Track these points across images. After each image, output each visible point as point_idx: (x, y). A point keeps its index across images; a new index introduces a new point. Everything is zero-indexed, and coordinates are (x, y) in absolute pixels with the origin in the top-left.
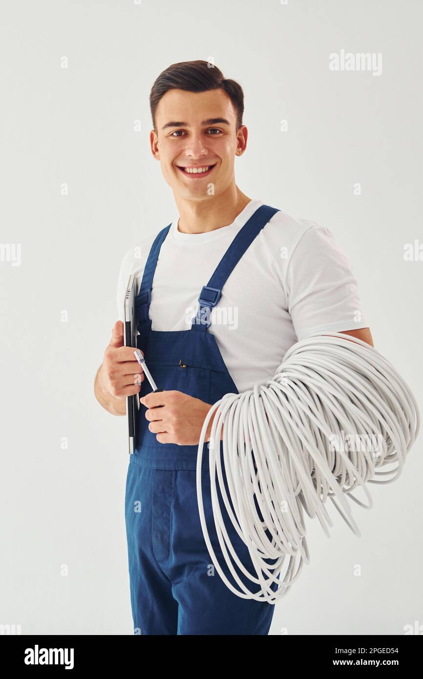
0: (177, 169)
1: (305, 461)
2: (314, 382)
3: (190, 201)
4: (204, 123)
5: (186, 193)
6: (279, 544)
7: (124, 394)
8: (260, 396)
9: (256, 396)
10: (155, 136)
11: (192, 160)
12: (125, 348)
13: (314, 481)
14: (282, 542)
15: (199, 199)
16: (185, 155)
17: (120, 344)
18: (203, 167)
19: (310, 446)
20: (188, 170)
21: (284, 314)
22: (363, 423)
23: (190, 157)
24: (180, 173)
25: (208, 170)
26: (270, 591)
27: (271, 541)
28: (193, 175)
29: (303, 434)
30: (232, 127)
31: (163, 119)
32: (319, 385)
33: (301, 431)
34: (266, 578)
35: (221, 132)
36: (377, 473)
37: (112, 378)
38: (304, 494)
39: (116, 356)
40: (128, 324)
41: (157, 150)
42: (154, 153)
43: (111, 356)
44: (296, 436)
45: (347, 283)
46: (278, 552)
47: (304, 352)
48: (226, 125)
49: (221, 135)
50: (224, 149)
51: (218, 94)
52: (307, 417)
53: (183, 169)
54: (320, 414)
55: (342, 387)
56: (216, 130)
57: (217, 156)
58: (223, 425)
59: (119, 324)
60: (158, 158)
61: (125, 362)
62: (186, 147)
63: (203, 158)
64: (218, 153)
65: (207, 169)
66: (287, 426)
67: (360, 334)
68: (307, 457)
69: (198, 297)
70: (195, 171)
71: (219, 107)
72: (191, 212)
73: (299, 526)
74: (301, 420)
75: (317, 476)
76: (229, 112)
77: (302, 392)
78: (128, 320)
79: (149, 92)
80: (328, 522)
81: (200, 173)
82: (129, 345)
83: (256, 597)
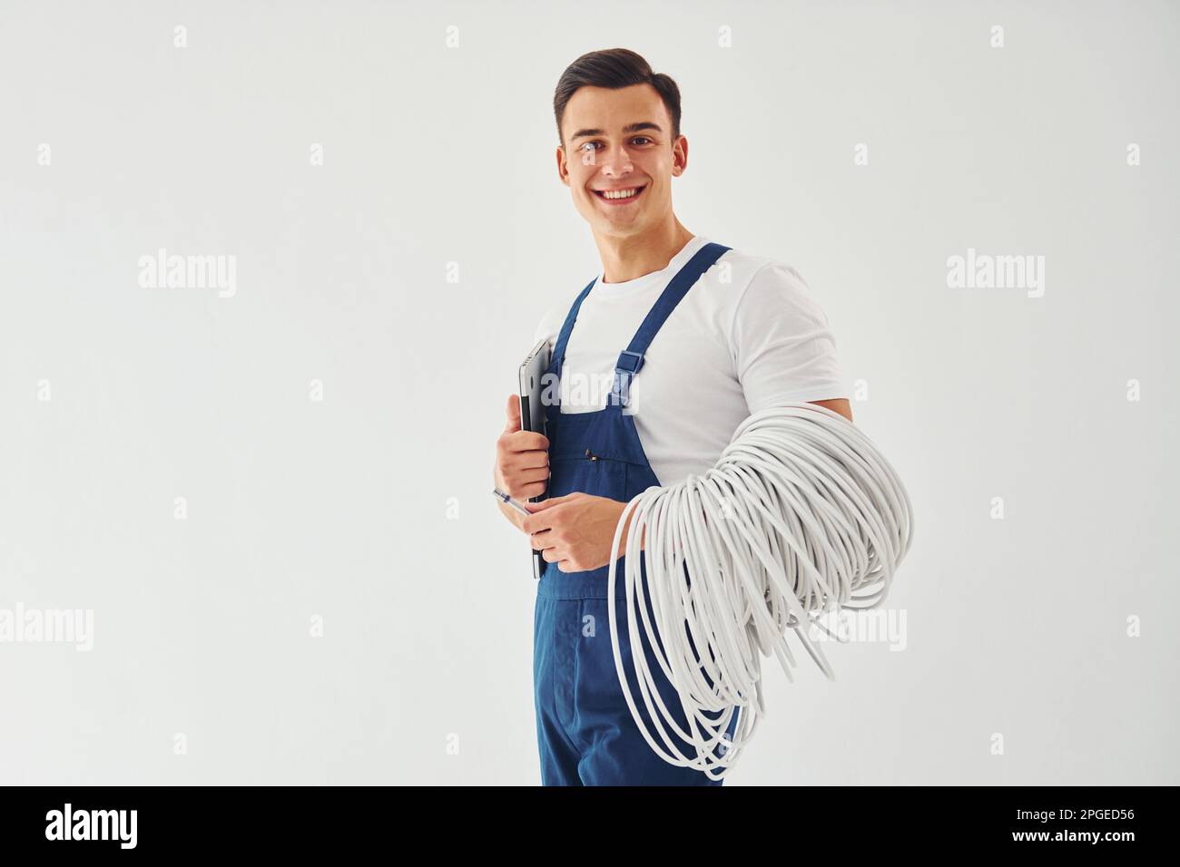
0: (592, 194)
1: (755, 573)
2: (766, 466)
3: (611, 239)
4: (626, 129)
5: (606, 227)
6: (722, 691)
7: (523, 495)
8: (696, 489)
9: (690, 489)
10: (563, 153)
11: (612, 180)
12: (522, 433)
13: (769, 605)
14: (727, 689)
15: (624, 235)
16: (601, 173)
17: (518, 428)
18: (628, 189)
19: (762, 552)
20: (607, 195)
21: (733, 385)
22: (834, 520)
23: (609, 176)
24: (598, 200)
25: (635, 195)
26: (712, 757)
27: (712, 687)
28: (614, 201)
29: (753, 536)
30: (665, 135)
31: (571, 127)
32: (774, 469)
33: (751, 533)
34: (706, 737)
35: (649, 141)
36: (854, 598)
37: (505, 473)
38: (756, 623)
39: (510, 444)
40: (526, 400)
41: (566, 172)
42: (562, 177)
43: (503, 444)
44: (743, 539)
45: (817, 337)
46: (722, 702)
47: (759, 430)
48: (657, 132)
49: (651, 145)
50: (654, 165)
51: (644, 91)
52: (759, 513)
53: (600, 194)
54: (775, 508)
55: (805, 472)
56: (643, 139)
57: (646, 175)
58: (645, 526)
59: (513, 400)
60: (567, 183)
61: (523, 452)
62: (604, 163)
63: (627, 176)
64: (648, 172)
65: (633, 192)
66: (732, 528)
67: (836, 405)
68: (758, 568)
69: (615, 365)
70: (616, 195)
71: (645, 108)
72: (614, 256)
73: (751, 667)
74: (751, 519)
75: (772, 597)
76: (660, 114)
77: (752, 481)
78: (524, 395)
79: (553, 95)
80: (790, 661)
81: (624, 198)
82: (528, 428)
83: (693, 764)
